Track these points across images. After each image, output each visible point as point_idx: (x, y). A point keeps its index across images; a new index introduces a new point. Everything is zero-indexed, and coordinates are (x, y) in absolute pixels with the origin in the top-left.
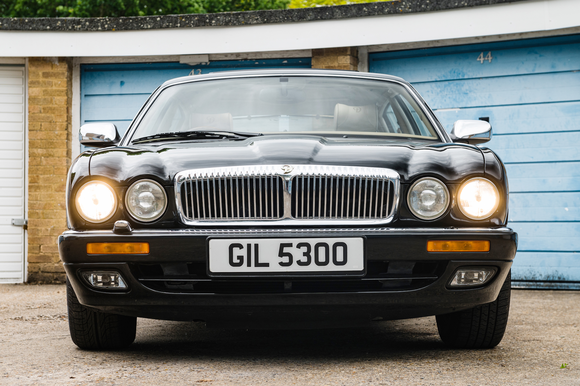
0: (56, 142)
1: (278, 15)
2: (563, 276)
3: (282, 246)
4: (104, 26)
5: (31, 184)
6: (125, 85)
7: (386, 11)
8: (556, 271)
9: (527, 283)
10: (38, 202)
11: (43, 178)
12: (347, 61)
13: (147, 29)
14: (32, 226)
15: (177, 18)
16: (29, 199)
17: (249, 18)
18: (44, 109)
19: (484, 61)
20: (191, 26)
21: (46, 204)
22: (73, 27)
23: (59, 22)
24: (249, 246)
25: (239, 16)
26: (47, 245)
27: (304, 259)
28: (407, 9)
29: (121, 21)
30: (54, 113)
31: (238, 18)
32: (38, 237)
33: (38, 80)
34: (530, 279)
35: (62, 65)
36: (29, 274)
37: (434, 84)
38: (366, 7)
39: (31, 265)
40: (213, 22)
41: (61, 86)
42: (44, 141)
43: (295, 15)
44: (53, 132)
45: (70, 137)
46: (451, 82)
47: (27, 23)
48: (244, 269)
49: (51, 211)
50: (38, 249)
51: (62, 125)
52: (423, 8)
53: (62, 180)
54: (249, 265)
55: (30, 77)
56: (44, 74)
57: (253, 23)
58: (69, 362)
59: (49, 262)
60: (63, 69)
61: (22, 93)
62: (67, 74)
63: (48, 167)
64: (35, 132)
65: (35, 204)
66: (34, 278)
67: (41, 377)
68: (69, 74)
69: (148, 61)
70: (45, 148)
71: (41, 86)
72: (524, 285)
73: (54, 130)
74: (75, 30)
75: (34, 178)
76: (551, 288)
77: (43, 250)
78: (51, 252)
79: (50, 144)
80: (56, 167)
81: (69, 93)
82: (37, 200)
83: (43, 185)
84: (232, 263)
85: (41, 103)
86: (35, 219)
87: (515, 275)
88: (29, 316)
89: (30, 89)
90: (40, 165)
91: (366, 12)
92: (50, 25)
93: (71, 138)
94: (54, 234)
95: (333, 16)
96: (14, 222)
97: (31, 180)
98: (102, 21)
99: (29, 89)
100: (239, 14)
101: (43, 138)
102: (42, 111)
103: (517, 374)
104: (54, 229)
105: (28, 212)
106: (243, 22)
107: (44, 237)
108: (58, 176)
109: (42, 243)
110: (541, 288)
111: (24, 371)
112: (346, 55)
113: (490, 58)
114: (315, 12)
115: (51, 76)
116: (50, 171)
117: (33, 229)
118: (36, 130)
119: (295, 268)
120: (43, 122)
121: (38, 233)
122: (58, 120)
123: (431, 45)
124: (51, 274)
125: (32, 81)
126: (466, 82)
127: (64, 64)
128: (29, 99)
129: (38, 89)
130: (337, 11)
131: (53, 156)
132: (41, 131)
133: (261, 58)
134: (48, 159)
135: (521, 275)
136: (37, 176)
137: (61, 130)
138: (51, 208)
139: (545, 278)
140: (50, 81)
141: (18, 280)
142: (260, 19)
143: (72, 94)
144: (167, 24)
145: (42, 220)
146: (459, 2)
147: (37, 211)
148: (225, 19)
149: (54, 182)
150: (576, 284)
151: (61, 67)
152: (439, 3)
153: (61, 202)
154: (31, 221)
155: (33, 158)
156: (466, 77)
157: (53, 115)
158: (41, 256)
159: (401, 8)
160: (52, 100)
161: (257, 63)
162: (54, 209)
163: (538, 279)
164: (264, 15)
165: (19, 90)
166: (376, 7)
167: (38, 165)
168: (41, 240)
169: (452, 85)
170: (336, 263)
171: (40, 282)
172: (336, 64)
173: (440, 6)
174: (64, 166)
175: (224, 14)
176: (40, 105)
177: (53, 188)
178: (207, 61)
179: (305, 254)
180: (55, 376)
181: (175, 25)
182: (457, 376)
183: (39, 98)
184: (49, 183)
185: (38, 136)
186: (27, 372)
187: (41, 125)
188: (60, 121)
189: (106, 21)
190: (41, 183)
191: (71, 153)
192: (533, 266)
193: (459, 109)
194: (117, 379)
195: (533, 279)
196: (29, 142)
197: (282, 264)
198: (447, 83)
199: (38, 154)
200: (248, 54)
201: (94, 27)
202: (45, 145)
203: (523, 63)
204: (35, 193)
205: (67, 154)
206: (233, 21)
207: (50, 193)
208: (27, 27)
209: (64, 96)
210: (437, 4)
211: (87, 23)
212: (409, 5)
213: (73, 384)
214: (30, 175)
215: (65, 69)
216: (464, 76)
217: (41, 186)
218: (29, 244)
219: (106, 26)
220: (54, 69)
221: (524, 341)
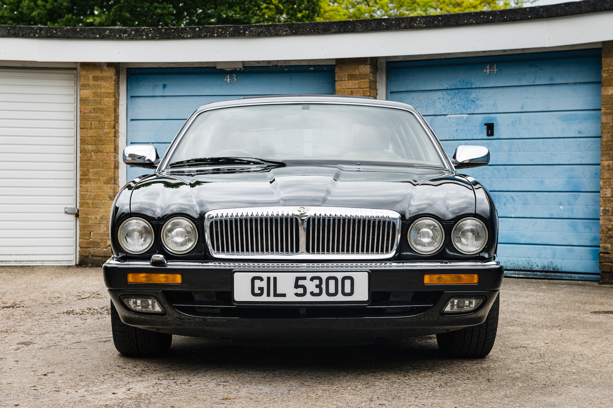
0: (105, 139)
1: (305, 27)
2: (558, 267)
3: (298, 279)
4: (148, 35)
5: (81, 177)
6: (167, 88)
7: (403, 25)
8: (551, 262)
9: (526, 272)
10: (89, 193)
11: (93, 171)
12: (367, 70)
13: (187, 38)
14: (83, 215)
15: (214, 28)
16: (80, 191)
17: (279, 30)
18: (93, 109)
19: (489, 72)
20: (226, 36)
21: (96, 195)
22: (120, 36)
23: (108, 31)
24: (269, 279)
25: (271, 28)
26: (96, 232)
27: (317, 291)
28: (421, 25)
29: (163, 30)
30: (103, 113)
31: (269, 29)
32: (88, 224)
33: (88, 83)
34: (528, 269)
35: (111, 70)
36: (80, 258)
37: (445, 92)
38: (384, 22)
39: (82, 249)
40: (247, 32)
41: (109, 89)
42: (94, 138)
43: (321, 28)
44: (102, 130)
45: (117, 135)
46: (460, 90)
47: (78, 32)
48: (264, 298)
49: (100, 201)
50: (89, 235)
51: (110, 124)
52: (436, 24)
53: (110, 173)
54: (268, 295)
55: (82, 80)
56: (94, 77)
57: (283, 34)
58: (113, 372)
59: (98, 247)
60: (110, 73)
61: (74, 94)
62: (115, 78)
63: (98, 161)
64: (86, 130)
65: (85, 195)
66: (85, 262)
67: (87, 392)
68: (116, 78)
69: (188, 66)
70: (95, 145)
71: (92, 88)
72: (522, 274)
73: (103, 128)
74: (122, 38)
75: (85, 172)
76: (546, 277)
77: (93, 236)
78: (100, 238)
79: (99, 141)
80: (104, 162)
81: (117, 94)
82: (88, 192)
83: (93, 178)
84: (254, 294)
85: (91, 104)
86: (86, 209)
87: (514, 265)
88: (79, 308)
89: (82, 91)
90: (90, 160)
91: (385, 27)
92: (100, 34)
93: (119, 135)
94: (103, 222)
95: (355, 29)
96: (67, 210)
97: (82, 173)
98: (146, 30)
99: (80, 91)
100: (270, 26)
101: (93, 136)
102: (92, 111)
103: (499, 392)
104: (103, 218)
105: (80, 202)
106: (273, 34)
107: (94, 224)
108: (106, 169)
109: (92, 230)
110: (537, 277)
111: (72, 384)
112: (367, 64)
113: (495, 70)
114: (339, 25)
115: (100, 79)
116: (99, 165)
117: (84, 218)
118: (87, 129)
119: (308, 298)
120: (93, 121)
121: (89, 221)
122: (106, 120)
123: (443, 57)
124: (100, 258)
125: (83, 84)
126: (474, 91)
127: (112, 68)
128: (81, 100)
129: (88, 91)
130: (359, 24)
131: (102, 152)
132: (92, 129)
133: (290, 64)
134: (98, 154)
135: (520, 265)
136: (88, 170)
137: (109, 129)
138: (100, 199)
139: (541, 269)
140: (99, 84)
141: (70, 262)
142: (289, 31)
143: (119, 95)
144: (205, 34)
145: (92, 209)
146: (468, 20)
147: (87, 201)
148: (258, 30)
149: (103, 175)
150: (568, 275)
151: (110, 71)
152: (450, 20)
153: (109, 193)
154: (82, 210)
155: (84, 153)
156: (474, 86)
157: (102, 115)
158: (91, 242)
159: (416, 23)
160: (101, 101)
161: (286, 69)
162: (103, 200)
163: (534, 269)
164: (293, 27)
165: (72, 91)
166: (393, 22)
167: (88, 160)
168: (91, 227)
169: (461, 93)
170: (344, 294)
171: (90, 265)
172: (357, 72)
173: (451, 23)
174: (112, 161)
175: (257, 26)
176: (90, 106)
177: (102, 181)
178: (241, 67)
179: (317, 286)
180: (99, 391)
181: (212, 35)
182: (447, 394)
183: (89, 100)
184: (98, 176)
185: (88, 134)
186: (75, 385)
187: (91, 124)
188: (109, 120)
189: (151, 31)
190: (91, 176)
191: (118, 148)
192: (531, 258)
193: (467, 115)
194: (153, 396)
195: (531, 269)
196: (81, 139)
197: (297, 295)
198: (456, 91)
199: (88, 150)
200: (278, 61)
201: (139, 35)
202: (95, 142)
203: (525, 75)
204: (86, 185)
205: (115, 150)
206: (265, 32)
207: (99, 185)
208: (79, 35)
209: (112, 98)
210: (448, 20)
211: (133, 32)
212: (423, 21)
213: (114, 401)
214: (81, 169)
215: (113, 73)
216: (472, 85)
217: (91, 179)
218: (80, 231)
219: (150, 35)
220: (103, 73)
221: (512, 348)
